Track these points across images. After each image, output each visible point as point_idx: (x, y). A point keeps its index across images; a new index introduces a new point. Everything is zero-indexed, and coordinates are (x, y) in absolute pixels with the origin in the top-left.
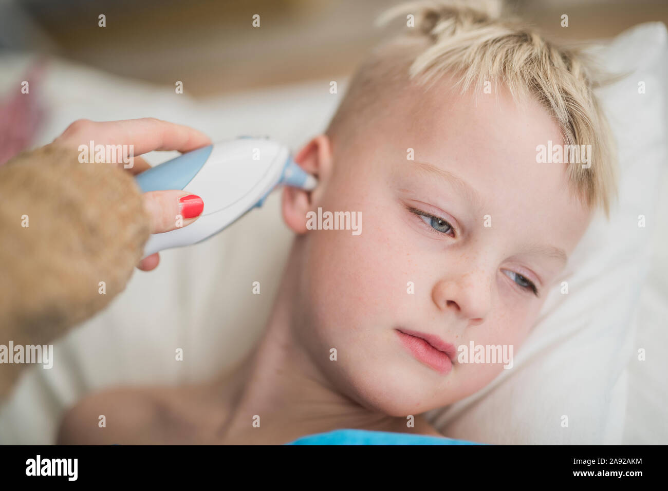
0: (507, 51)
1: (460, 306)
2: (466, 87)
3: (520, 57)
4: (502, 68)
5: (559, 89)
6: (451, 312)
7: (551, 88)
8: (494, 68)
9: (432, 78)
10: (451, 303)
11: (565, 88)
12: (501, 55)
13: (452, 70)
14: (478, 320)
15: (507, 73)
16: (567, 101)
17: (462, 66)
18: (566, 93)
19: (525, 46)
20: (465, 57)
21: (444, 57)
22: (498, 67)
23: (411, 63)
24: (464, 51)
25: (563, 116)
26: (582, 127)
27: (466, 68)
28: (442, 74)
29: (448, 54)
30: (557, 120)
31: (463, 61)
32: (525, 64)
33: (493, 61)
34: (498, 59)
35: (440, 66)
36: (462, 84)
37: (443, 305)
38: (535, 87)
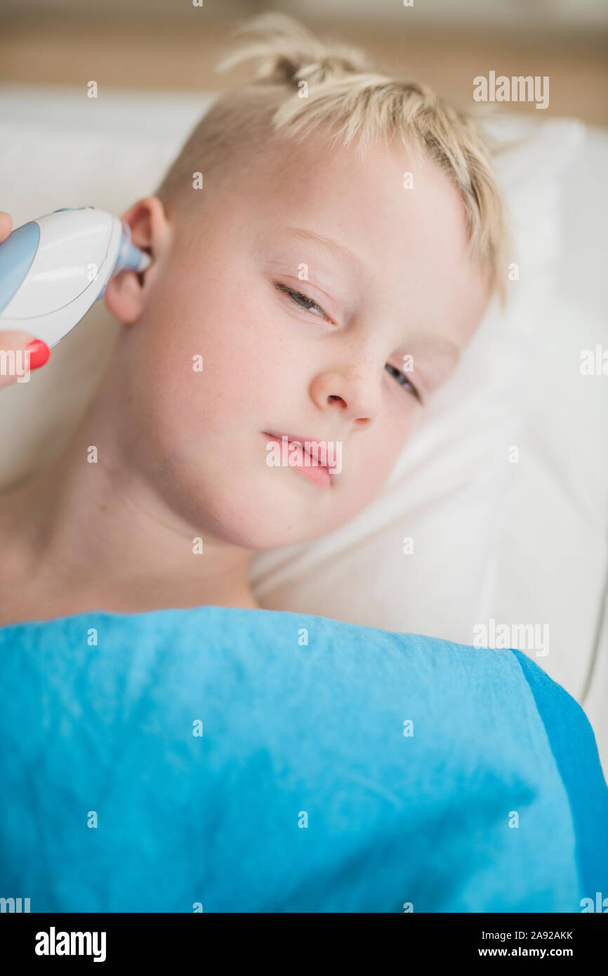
0: (395, 99)
1: (347, 403)
2: (349, 138)
3: (411, 108)
4: (391, 118)
5: (459, 145)
6: (335, 409)
7: (451, 145)
8: (382, 117)
9: (303, 129)
10: (334, 399)
11: (467, 146)
12: (388, 103)
13: (329, 118)
14: (363, 421)
15: (397, 124)
16: (469, 160)
17: (340, 114)
18: (468, 151)
19: (414, 97)
20: (344, 103)
21: (317, 103)
22: (386, 117)
23: (274, 111)
24: (341, 98)
25: (464, 178)
26: (486, 190)
27: (347, 116)
28: (317, 123)
29: (320, 102)
30: (457, 184)
31: (343, 107)
32: (418, 115)
33: (380, 110)
34: (385, 107)
35: (313, 114)
36: (345, 132)
37: (323, 400)
38: (431, 142)
